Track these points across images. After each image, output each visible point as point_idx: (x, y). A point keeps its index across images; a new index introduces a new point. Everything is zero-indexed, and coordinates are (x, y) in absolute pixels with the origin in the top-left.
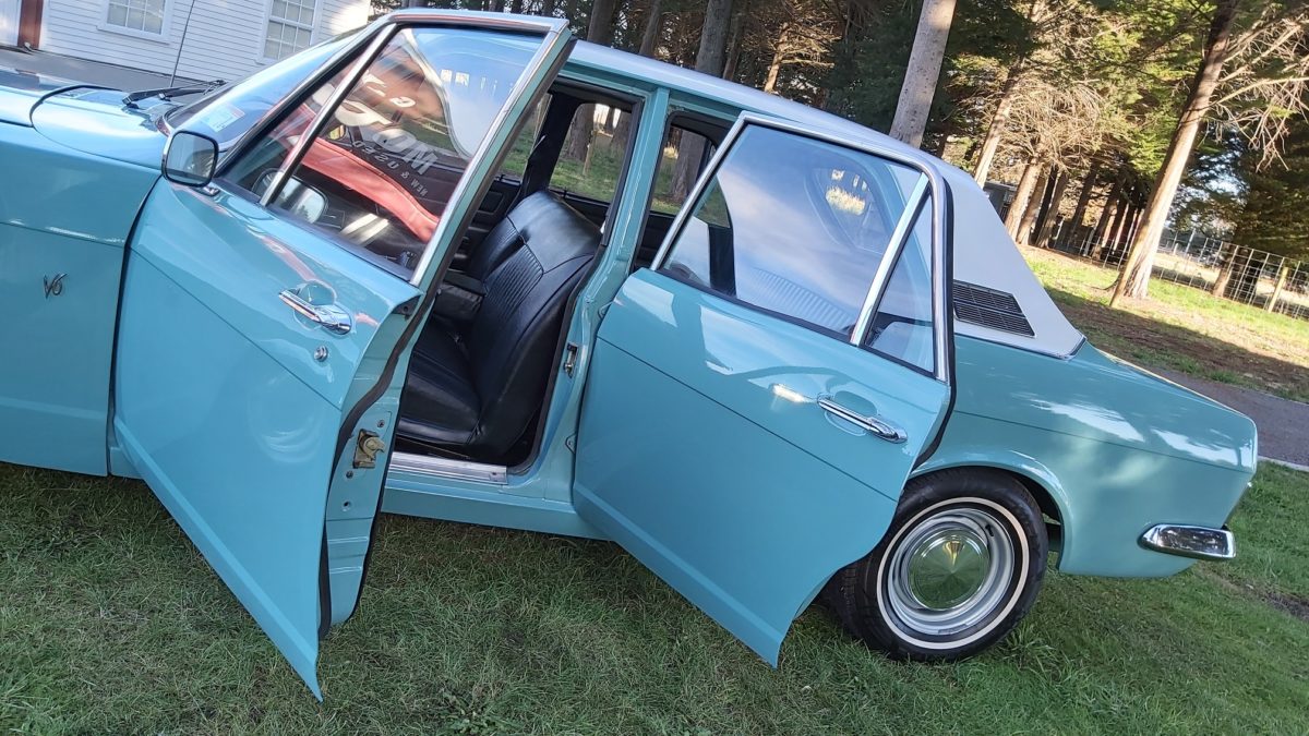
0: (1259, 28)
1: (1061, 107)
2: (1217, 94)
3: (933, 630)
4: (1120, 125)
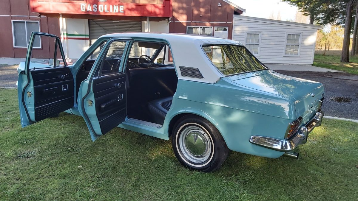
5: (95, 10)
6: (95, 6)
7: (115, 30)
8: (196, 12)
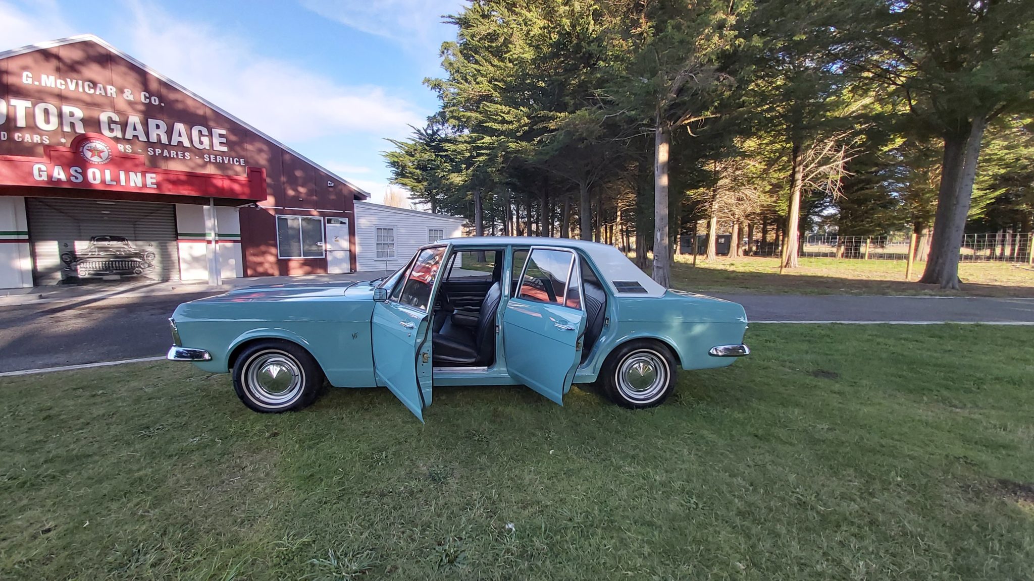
0: (815, 147)
1: (739, 199)
2: (804, 178)
3: (642, 397)
4: (767, 200)
5: (77, 178)
6: (76, 171)
7: (106, 220)
8: (291, 193)
